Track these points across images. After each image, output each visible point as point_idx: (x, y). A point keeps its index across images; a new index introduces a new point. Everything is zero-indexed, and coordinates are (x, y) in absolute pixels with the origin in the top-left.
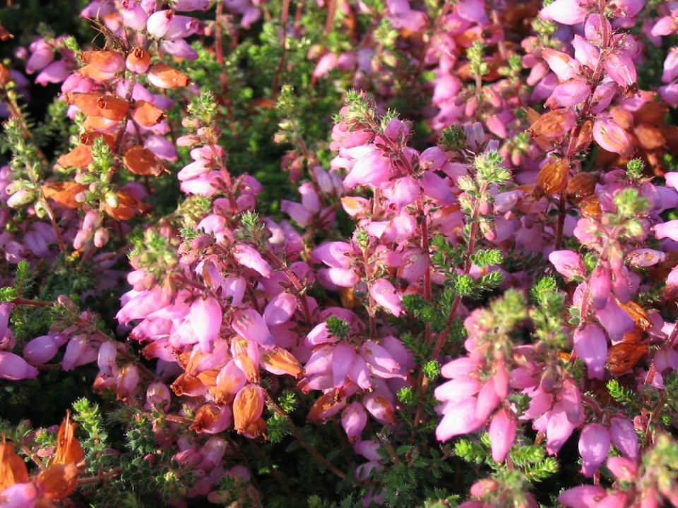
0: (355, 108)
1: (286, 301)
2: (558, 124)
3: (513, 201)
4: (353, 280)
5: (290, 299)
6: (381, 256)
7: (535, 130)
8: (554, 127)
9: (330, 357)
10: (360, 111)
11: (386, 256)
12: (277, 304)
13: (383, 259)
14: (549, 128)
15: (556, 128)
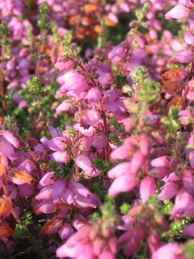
0: (66, 49)
1: (27, 164)
2: (177, 73)
3: (155, 119)
4: (66, 157)
5: (30, 163)
6: (82, 143)
7: (165, 76)
8: (175, 74)
9: (52, 190)
10: (69, 51)
11: (84, 142)
12: (22, 165)
13: (83, 144)
14: (173, 75)
15: (177, 75)
